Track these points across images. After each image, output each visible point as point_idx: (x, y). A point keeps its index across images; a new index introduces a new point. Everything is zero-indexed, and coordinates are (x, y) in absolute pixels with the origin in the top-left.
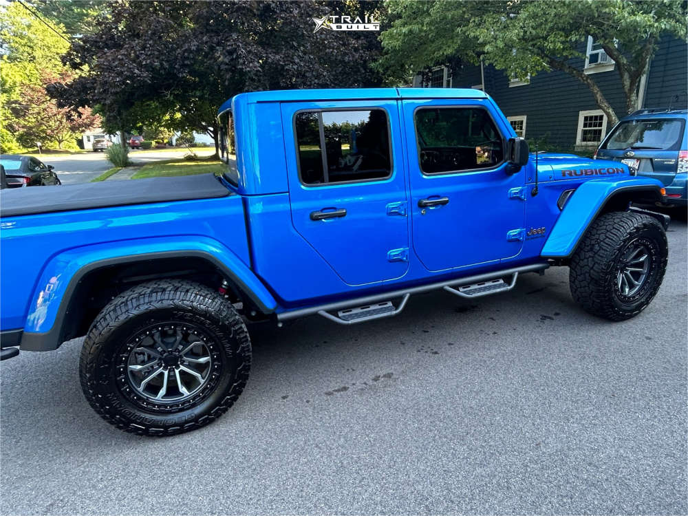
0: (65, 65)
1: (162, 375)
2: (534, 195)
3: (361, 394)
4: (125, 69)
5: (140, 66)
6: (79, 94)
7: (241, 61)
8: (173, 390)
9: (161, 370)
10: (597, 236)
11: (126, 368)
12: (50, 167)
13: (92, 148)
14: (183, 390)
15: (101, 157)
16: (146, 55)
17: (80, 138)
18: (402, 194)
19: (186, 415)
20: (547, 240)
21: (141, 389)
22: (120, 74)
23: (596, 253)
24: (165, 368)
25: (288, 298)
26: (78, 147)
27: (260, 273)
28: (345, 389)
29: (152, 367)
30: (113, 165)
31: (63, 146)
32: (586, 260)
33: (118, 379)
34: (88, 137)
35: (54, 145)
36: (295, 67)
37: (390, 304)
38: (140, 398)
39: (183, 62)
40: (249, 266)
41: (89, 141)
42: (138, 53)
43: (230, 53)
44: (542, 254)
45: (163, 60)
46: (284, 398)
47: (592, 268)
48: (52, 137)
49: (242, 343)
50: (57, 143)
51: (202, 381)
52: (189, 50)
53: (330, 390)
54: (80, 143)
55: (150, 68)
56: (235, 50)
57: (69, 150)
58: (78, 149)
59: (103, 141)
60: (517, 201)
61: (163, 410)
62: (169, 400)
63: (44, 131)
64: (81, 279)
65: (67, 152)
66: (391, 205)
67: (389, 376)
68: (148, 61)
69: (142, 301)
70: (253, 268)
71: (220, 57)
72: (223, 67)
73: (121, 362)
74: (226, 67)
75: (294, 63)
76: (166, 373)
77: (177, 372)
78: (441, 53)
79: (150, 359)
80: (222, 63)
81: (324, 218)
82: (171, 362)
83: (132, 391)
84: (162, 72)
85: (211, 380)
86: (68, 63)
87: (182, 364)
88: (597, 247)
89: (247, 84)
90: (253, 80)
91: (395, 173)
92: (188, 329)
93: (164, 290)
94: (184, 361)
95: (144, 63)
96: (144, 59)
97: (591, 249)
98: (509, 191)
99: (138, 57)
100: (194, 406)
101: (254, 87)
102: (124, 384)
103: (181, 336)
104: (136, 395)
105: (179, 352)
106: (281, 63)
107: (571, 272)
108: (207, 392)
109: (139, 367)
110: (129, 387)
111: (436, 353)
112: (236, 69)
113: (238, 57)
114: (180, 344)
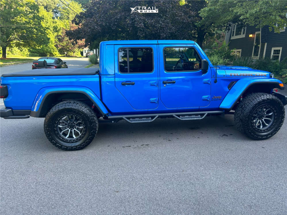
0: (73, 23)
1: (68, 130)
2: (215, 82)
3: (134, 149)
4: (92, 26)
5: (97, 25)
6: (77, 35)
7: (136, 23)
8: (71, 136)
9: (68, 129)
10: (245, 102)
11: (57, 126)
12: (65, 63)
13: (85, 55)
14: (74, 136)
15: (87, 59)
16: (100, 21)
17: (82, 51)
18: (156, 78)
19: (73, 145)
20: (222, 101)
21: (61, 134)
22: (90, 28)
23: (243, 109)
24: (70, 128)
25: (113, 111)
26: (81, 55)
27: (104, 102)
28: (130, 146)
29: (66, 127)
30: (91, 63)
31: (75, 54)
32: (239, 111)
33: (55, 129)
34: (85, 51)
35: (71, 54)
36: (160, 25)
37: (150, 118)
38: (60, 136)
39: (114, 23)
40: (100, 98)
41: (85, 52)
42: (97, 20)
43: (132, 19)
44: (220, 107)
45: (107, 22)
46: (108, 146)
47: (241, 115)
48: (71, 50)
49: (93, 123)
50: (73, 53)
51: (80, 134)
52: (116, 19)
53: (125, 146)
54: (82, 53)
55: (101, 26)
56: (134, 19)
57: (77, 56)
58: (80, 55)
59: (90, 53)
60: (207, 84)
61: (66, 141)
62: (69, 139)
63: (68, 48)
64: (47, 96)
65: (76, 57)
66: (151, 82)
67: (147, 145)
68: (101, 23)
69: (63, 105)
70: (101, 99)
71: (128, 21)
72: (129, 25)
73: (56, 123)
74: (131, 25)
75: (159, 23)
76: (70, 130)
77: (73, 130)
78: (225, 19)
79: (66, 124)
80: (129, 23)
81: (127, 85)
82: (72, 127)
83: (58, 134)
84: (106, 27)
85: (82, 134)
86: (74, 23)
87: (75, 128)
88: (243, 106)
89: (138, 32)
90: (141, 31)
91: (154, 71)
92: (77, 116)
93: (70, 103)
94: (76, 127)
95: (99, 24)
96: (99, 22)
97: (242, 107)
98: (203, 80)
99: (97, 21)
100: (76, 142)
101: (141, 33)
102: (56, 131)
103: (75, 118)
104: (59, 135)
105: (74, 124)
106: (153, 24)
107: (234, 116)
108: (81, 138)
109: (61, 126)
110: (58, 132)
111: (170, 141)
112: (134, 26)
113: (135, 21)
114: (75, 121)
